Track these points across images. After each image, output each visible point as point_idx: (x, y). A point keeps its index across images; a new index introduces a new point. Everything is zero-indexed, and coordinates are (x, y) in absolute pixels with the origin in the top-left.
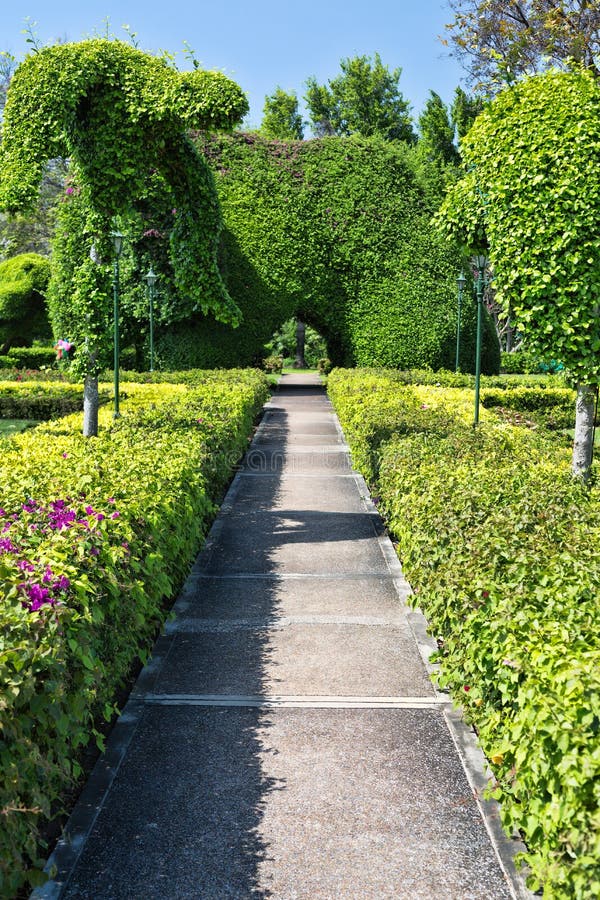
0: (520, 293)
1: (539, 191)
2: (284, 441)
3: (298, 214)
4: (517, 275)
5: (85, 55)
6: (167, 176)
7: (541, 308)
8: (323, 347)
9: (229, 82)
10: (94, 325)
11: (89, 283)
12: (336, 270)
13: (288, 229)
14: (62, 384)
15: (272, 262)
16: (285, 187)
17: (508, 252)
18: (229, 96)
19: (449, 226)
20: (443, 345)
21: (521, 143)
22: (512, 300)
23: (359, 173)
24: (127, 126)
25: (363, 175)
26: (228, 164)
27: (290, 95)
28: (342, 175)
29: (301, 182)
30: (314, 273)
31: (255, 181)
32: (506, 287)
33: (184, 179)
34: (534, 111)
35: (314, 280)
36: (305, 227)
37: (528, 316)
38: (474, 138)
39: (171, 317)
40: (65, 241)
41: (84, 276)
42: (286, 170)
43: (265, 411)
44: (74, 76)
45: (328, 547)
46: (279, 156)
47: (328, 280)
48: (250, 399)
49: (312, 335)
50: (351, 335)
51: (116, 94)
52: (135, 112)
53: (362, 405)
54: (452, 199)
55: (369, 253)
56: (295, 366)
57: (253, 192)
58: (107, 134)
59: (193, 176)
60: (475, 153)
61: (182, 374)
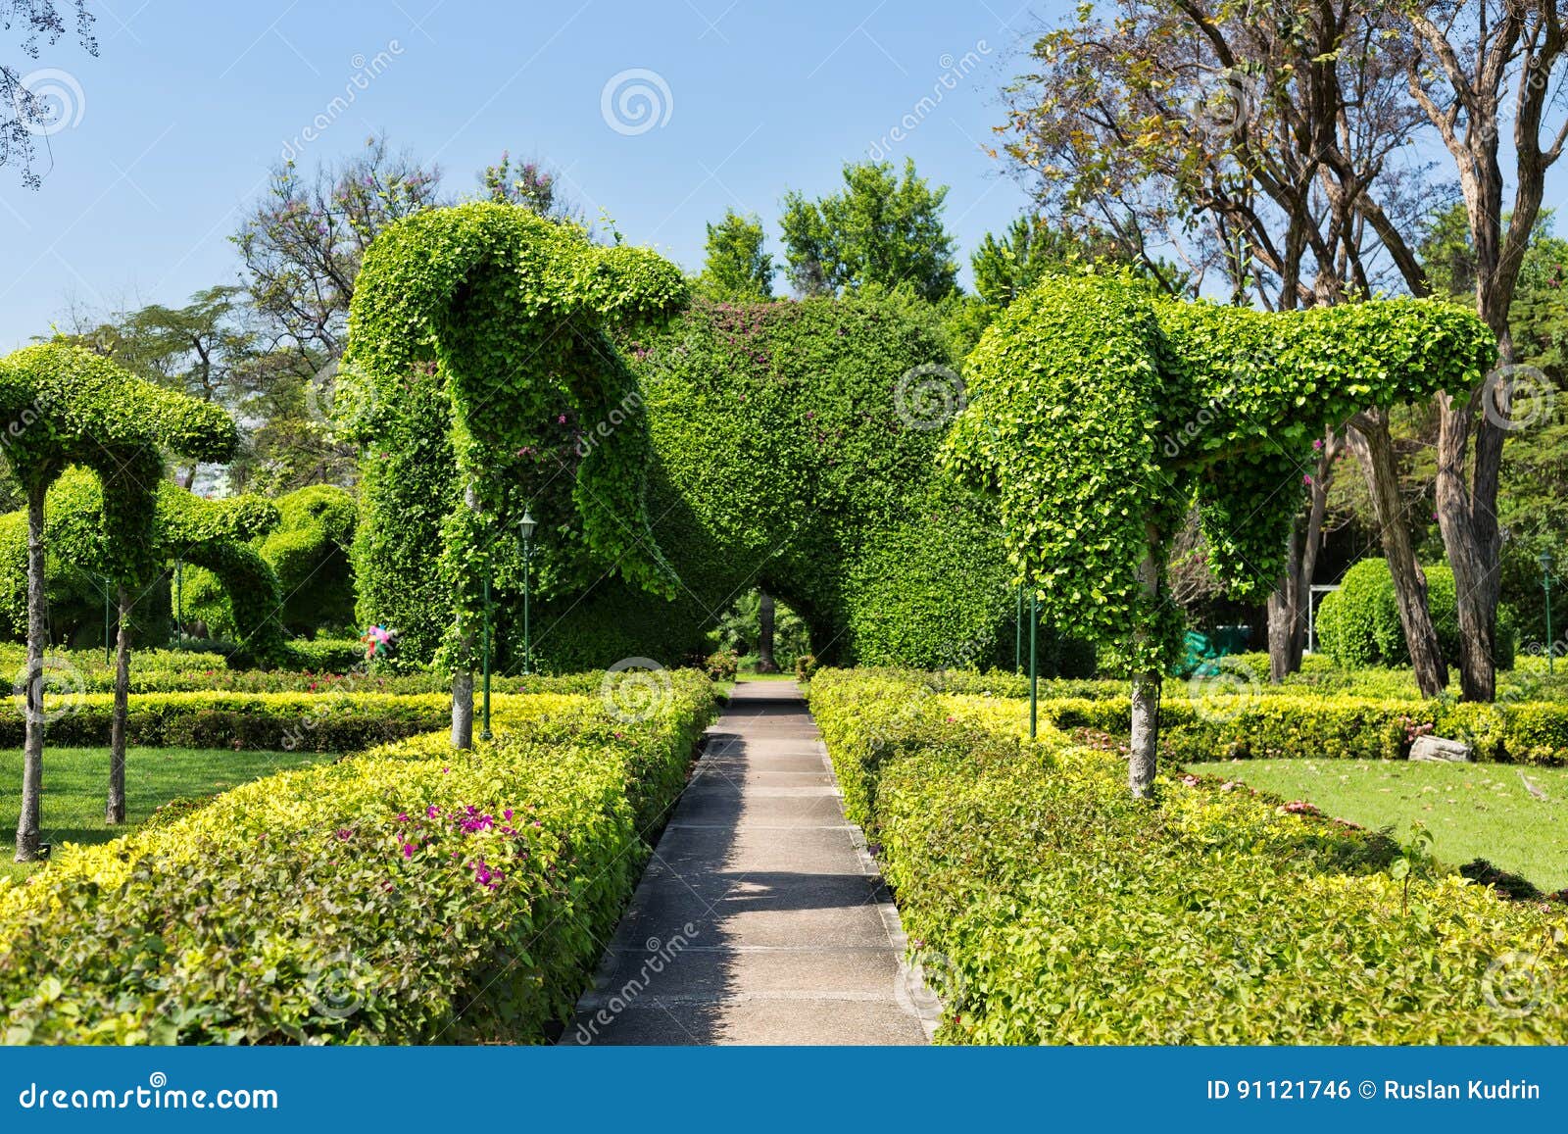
0: (1039, 552)
1: (1060, 426)
2: (740, 781)
3: (762, 421)
4: (1034, 530)
5: (464, 227)
6: (573, 385)
7: (1066, 571)
8: (805, 636)
9: (664, 264)
10: (469, 598)
11: (463, 539)
12: (823, 511)
13: (746, 445)
14: (382, 696)
15: (720, 499)
16: (741, 378)
17: (1023, 500)
18: (664, 283)
19: (958, 464)
20: (999, 632)
21: (1038, 366)
22: (1030, 560)
23: (859, 356)
24: (521, 322)
25: (866, 358)
26: (648, 343)
27: (750, 224)
28: (832, 358)
29: (766, 371)
30: (788, 515)
31: (691, 369)
32: (1021, 545)
33: (598, 391)
34: (1054, 325)
35: (788, 527)
36: (773, 442)
37: (1049, 581)
38: (980, 357)
39: (555, 588)
40: (383, 466)
41: (455, 529)
42: (742, 352)
43: (708, 738)
44: (450, 256)
45: (804, 916)
46: (731, 329)
47: (810, 526)
48: (689, 711)
49: (785, 615)
50: (849, 617)
51: (507, 278)
52: (534, 302)
53: (858, 718)
54: (962, 428)
55: (877, 484)
56: (759, 668)
57: (690, 386)
58: (494, 332)
59: (612, 387)
60: (982, 376)
61: (576, 679)
